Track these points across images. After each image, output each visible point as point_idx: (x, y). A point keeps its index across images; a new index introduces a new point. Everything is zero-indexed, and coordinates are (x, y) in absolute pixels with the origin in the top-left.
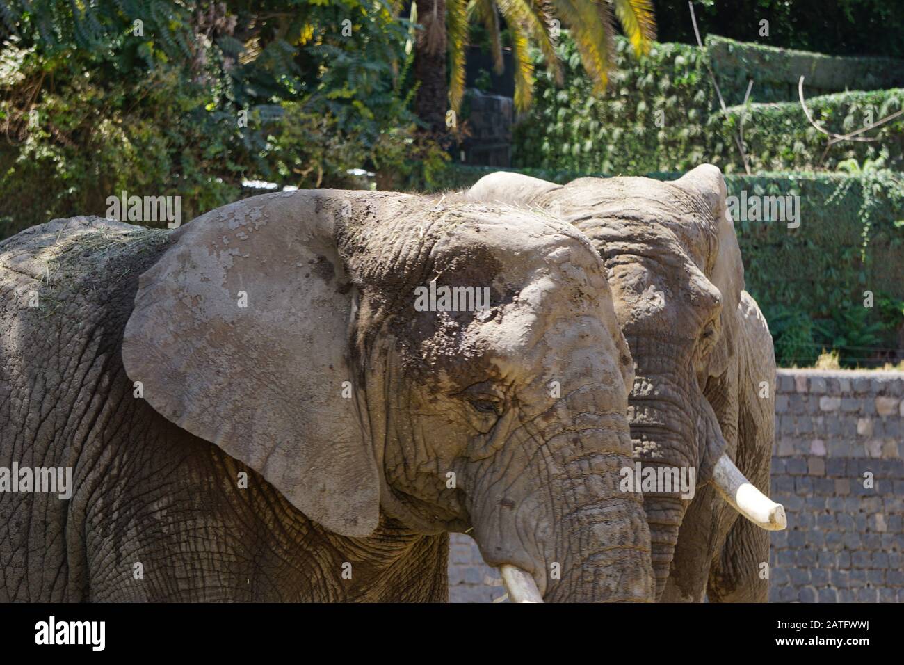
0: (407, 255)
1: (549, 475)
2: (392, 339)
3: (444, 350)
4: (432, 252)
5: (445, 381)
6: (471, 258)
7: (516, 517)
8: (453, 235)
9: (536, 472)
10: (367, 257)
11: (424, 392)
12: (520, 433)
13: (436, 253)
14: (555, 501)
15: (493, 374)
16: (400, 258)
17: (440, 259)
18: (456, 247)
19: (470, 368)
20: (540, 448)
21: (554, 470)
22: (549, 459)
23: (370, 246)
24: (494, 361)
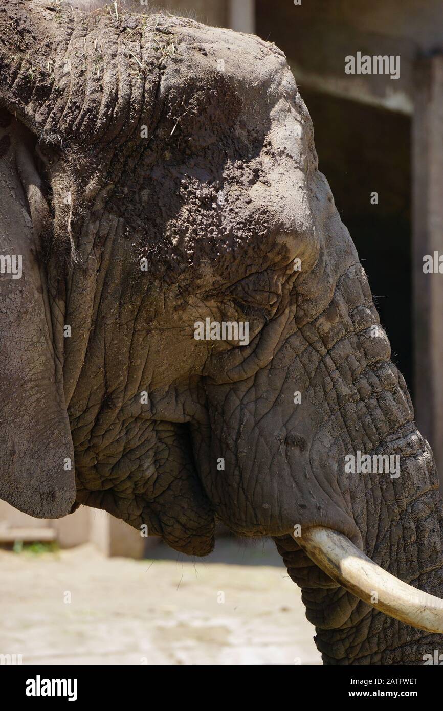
0: (130, 95)
1: (339, 397)
2: (115, 220)
3: (205, 230)
4: (162, 89)
5: (208, 276)
6: (213, 95)
7: (311, 459)
8: (181, 61)
9: (322, 394)
10: (59, 102)
11: (171, 294)
12: (296, 342)
13: (168, 89)
14: (354, 433)
15: (278, 259)
16: (121, 101)
17: (175, 97)
18: (191, 79)
19: (246, 252)
20: (322, 360)
21: (345, 390)
22: (336, 375)
23: (60, 84)
24: (281, 240)
